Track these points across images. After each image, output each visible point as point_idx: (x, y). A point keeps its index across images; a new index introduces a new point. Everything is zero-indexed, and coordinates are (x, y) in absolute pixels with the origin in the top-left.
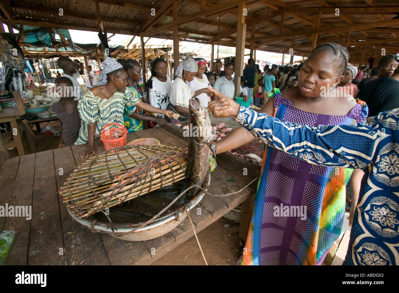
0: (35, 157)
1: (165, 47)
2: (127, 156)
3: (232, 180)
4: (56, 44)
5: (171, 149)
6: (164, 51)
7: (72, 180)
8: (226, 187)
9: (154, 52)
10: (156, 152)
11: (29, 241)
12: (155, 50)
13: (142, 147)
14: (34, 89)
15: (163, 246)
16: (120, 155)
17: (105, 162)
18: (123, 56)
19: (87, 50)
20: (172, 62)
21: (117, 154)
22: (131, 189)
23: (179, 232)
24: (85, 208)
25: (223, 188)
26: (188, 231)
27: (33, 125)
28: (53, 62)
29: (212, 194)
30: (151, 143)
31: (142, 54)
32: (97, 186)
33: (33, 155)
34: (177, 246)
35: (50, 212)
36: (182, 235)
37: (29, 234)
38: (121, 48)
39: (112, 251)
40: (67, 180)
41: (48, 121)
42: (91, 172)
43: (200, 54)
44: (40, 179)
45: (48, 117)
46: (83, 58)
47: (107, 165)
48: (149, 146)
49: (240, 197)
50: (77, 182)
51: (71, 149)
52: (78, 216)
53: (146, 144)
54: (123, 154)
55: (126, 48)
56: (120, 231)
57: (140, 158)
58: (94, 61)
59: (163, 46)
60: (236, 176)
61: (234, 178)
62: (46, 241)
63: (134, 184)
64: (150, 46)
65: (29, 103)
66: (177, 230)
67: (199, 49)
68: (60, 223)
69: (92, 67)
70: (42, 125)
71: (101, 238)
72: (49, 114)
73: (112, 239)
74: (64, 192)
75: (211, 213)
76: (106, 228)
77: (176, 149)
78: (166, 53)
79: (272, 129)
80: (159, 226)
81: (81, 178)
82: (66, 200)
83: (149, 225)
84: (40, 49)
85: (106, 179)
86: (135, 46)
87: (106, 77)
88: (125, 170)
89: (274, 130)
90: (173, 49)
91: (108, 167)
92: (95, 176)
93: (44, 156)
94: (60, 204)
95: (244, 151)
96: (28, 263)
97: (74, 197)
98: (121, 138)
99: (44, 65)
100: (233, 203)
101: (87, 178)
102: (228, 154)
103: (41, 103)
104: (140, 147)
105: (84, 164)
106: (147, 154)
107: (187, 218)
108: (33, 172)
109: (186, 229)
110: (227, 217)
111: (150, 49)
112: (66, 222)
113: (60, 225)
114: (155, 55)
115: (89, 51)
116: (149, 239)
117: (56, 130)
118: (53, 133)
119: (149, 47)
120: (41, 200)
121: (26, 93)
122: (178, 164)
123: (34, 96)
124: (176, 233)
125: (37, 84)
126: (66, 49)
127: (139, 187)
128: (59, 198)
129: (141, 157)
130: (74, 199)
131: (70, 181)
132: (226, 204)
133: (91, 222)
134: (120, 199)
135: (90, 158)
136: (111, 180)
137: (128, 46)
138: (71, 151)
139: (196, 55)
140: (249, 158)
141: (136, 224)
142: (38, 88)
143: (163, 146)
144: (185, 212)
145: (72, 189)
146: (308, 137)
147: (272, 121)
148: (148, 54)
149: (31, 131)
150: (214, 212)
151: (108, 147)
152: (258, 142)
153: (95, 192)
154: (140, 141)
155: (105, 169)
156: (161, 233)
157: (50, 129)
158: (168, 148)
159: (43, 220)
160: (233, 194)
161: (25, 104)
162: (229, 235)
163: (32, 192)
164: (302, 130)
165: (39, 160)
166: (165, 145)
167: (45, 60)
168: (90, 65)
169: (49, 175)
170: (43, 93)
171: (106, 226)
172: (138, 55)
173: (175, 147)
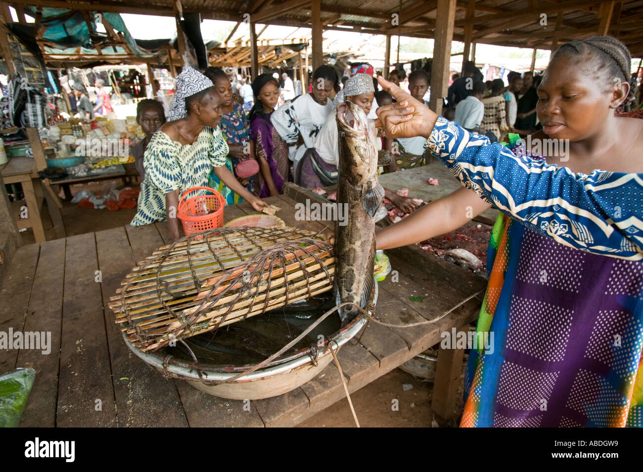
0: (64, 245)
1: (297, 42)
2: (226, 247)
3: (420, 299)
4: (97, 41)
5: (305, 236)
6: (295, 50)
7: (129, 286)
8: (407, 310)
9: (274, 52)
10: (278, 240)
11: (58, 388)
12: (277, 49)
13: (252, 231)
14: (60, 124)
15: (287, 412)
16: (212, 244)
17: (186, 255)
18: (218, 61)
19: (153, 52)
20: (309, 70)
21: (207, 242)
22: (231, 304)
23: (316, 389)
24: (153, 335)
25: (402, 313)
26: (334, 388)
27: (60, 189)
28: (92, 73)
29: (381, 322)
30: (268, 224)
31: (253, 57)
32: (172, 298)
33: (61, 241)
34: (312, 415)
35: (92, 342)
36: (322, 394)
37: (57, 377)
38: (214, 47)
39: (196, 414)
40: (122, 284)
41: (84, 181)
42: (162, 274)
43: (364, 55)
44: (73, 283)
45: (85, 174)
46: (145, 66)
47: (189, 261)
48: (265, 229)
49: (435, 331)
50: (139, 290)
51: (126, 232)
52: (140, 348)
53: (258, 226)
54: (218, 243)
55: (223, 46)
56: (212, 377)
57: (248, 251)
58: (165, 71)
59: (293, 40)
60: (429, 291)
61: (423, 294)
62: (84, 390)
63: (237, 295)
64: (268, 41)
65: (53, 150)
66: (313, 384)
67: (362, 44)
68: (108, 361)
69: (161, 82)
70: (73, 190)
71: (177, 390)
72: (87, 170)
73: (198, 393)
74: (117, 305)
75: (378, 358)
76: (189, 370)
77: (315, 236)
78: (297, 53)
79: (494, 168)
80: (281, 374)
81: (145, 283)
82: (120, 319)
83: (263, 369)
84: (71, 51)
85: (188, 286)
86: (239, 43)
87: (183, 103)
88: (222, 271)
89: (497, 169)
90: (311, 45)
91: (191, 265)
92: (168, 281)
93: (80, 242)
94: (108, 328)
95: (445, 243)
96: (56, 424)
97: (132, 315)
98: (214, 215)
99: (78, 80)
100: (419, 341)
101: (155, 284)
102: (413, 248)
103: (72, 148)
104: (248, 231)
105: (149, 258)
106: (260, 244)
107: (333, 363)
108: (62, 272)
109: (329, 385)
110: (409, 369)
111: (268, 47)
112: (119, 360)
113: (108, 364)
114: (276, 57)
115: (156, 54)
116: (261, 397)
117: (97, 199)
118: (92, 205)
119: (265, 44)
120: (76, 319)
121: (48, 132)
122: (316, 262)
123: (61, 136)
124: (310, 390)
125: (66, 115)
126: (115, 51)
127: (246, 301)
128: (106, 317)
129: (251, 249)
130: (133, 319)
131: (126, 287)
132: (407, 343)
133: (162, 359)
134: (212, 320)
135: (160, 249)
136: (196, 288)
137: (226, 42)
138: (126, 236)
139: (355, 57)
140: (455, 257)
141: (240, 366)
142: (67, 122)
143: (290, 229)
144: (329, 350)
145: (129, 302)
146: (566, 191)
147: (496, 151)
148: (264, 57)
149: (56, 199)
150: (382, 357)
151: (189, 230)
152: (473, 228)
153: (169, 308)
154: (248, 220)
155: (187, 269)
156: (285, 388)
157: (87, 197)
158: (301, 234)
159: (80, 354)
160: (422, 325)
161: (47, 150)
162: (413, 405)
163: (61, 304)
164: (555, 176)
165: (72, 250)
166: (294, 228)
167: (78, 72)
168: (157, 79)
169: (88, 277)
170: (76, 131)
171: (188, 368)
172: (245, 59)
173: (313, 233)
